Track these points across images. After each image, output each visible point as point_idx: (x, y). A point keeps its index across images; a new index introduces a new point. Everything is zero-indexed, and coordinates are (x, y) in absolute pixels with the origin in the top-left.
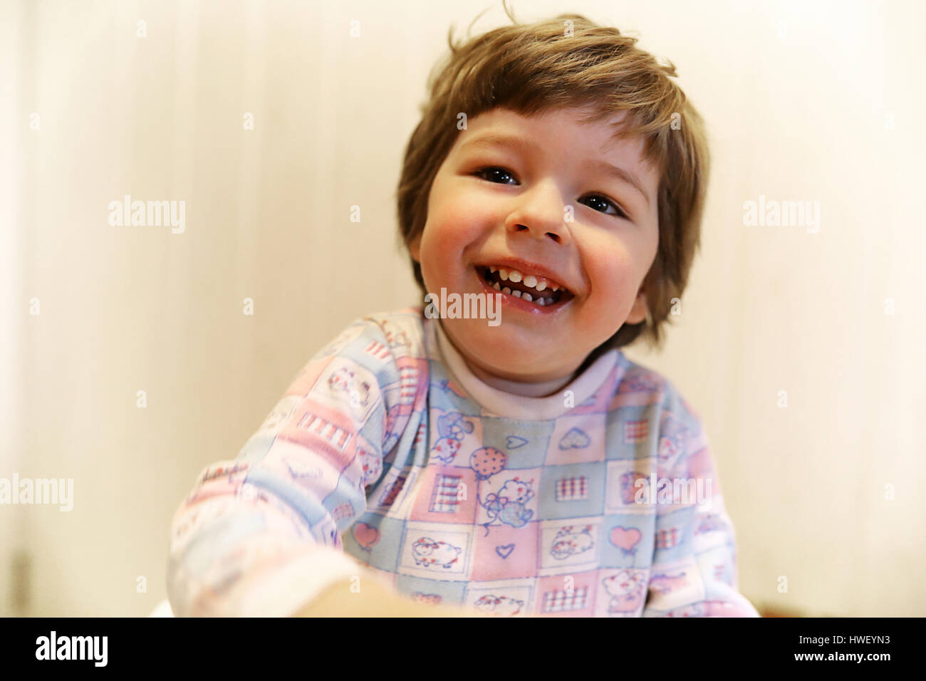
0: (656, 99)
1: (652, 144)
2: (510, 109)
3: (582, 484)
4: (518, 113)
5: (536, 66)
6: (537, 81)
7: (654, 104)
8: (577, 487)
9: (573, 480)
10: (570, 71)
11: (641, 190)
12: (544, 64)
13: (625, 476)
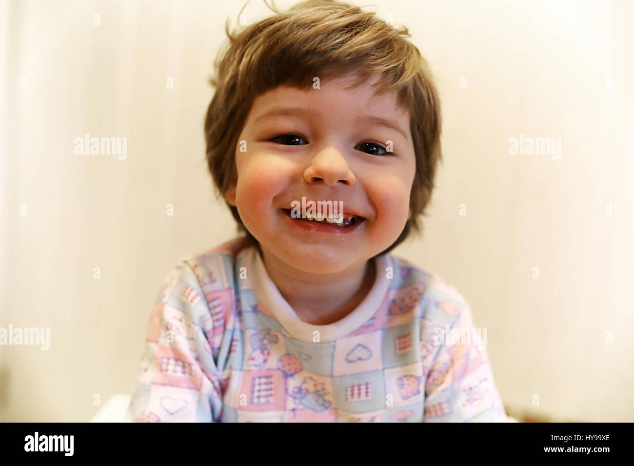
0: (400, 60)
1: (403, 95)
2: (291, 85)
3: (367, 388)
4: (298, 88)
5: (304, 49)
6: (308, 61)
7: (400, 64)
8: (363, 390)
9: (359, 386)
10: (331, 49)
11: (400, 132)
12: (310, 47)
13: (400, 379)
